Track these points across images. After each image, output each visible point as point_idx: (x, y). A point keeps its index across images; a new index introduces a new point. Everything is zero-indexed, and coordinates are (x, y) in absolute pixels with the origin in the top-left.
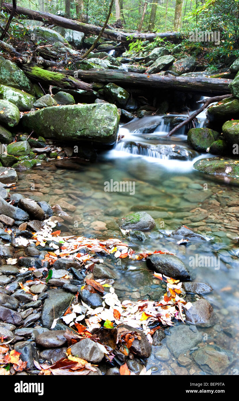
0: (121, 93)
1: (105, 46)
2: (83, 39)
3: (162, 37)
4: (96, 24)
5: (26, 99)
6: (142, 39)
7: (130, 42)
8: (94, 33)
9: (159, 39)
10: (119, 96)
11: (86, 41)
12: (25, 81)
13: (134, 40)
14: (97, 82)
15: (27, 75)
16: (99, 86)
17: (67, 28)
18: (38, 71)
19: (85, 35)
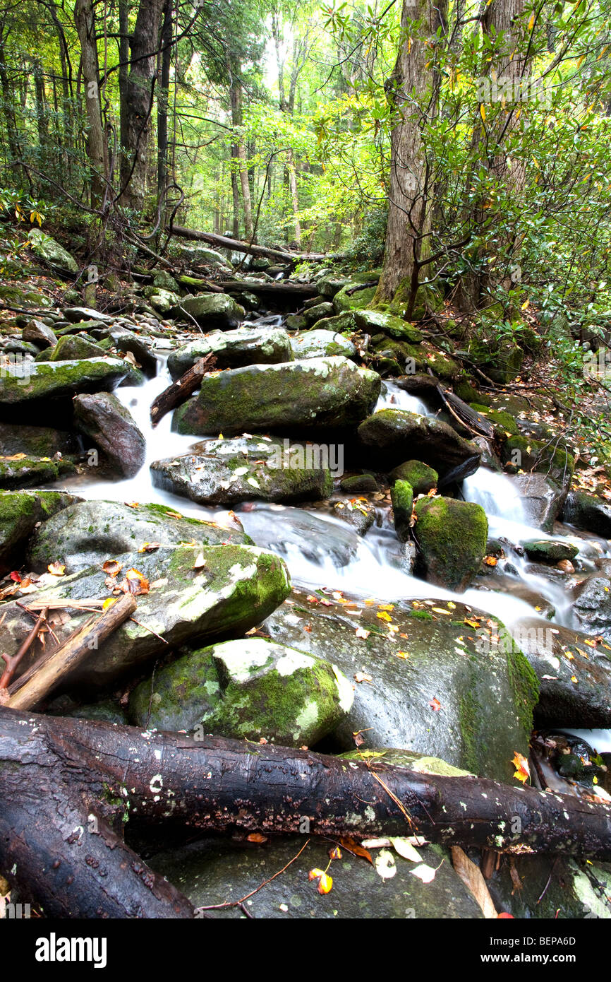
0: (254, 299)
1: (274, 268)
2: (251, 261)
3: (330, 258)
4: (266, 245)
5: (175, 298)
6: (311, 261)
7: (297, 263)
8: (260, 254)
9: (328, 261)
10: (252, 301)
11: (255, 264)
12: (176, 286)
13: (302, 261)
14: (236, 291)
15: (177, 281)
16: (237, 294)
17: (234, 249)
18: (185, 278)
19: (254, 257)
